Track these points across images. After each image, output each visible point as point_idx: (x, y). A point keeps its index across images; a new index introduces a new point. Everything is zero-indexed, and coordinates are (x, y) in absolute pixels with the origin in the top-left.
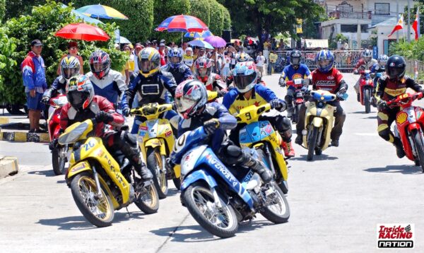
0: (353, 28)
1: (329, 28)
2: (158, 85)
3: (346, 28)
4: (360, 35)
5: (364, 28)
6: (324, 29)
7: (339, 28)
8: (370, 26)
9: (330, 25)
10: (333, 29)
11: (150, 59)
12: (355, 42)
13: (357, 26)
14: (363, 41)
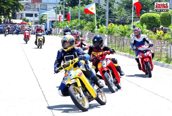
0: (31, 15)
1: (20, 15)
2: (73, 55)
3: (27, 15)
4: (34, 18)
5: (36, 15)
6: (18, 15)
7: (25, 15)
8: (38, 15)
9: (20, 14)
10: (22, 15)
11: (68, 41)
12: (32, 21)
13: (33, 14)
14: (35, 21)
